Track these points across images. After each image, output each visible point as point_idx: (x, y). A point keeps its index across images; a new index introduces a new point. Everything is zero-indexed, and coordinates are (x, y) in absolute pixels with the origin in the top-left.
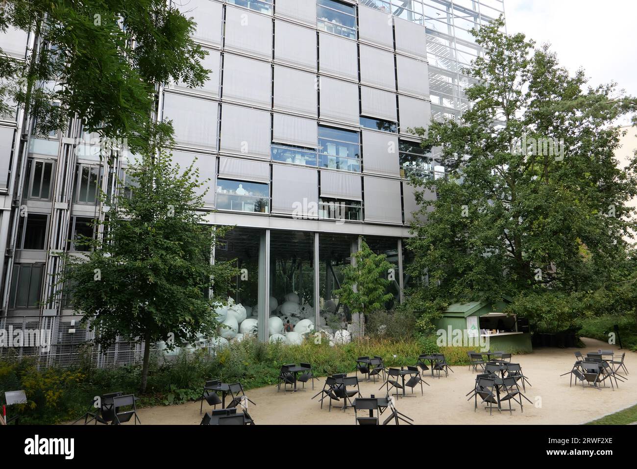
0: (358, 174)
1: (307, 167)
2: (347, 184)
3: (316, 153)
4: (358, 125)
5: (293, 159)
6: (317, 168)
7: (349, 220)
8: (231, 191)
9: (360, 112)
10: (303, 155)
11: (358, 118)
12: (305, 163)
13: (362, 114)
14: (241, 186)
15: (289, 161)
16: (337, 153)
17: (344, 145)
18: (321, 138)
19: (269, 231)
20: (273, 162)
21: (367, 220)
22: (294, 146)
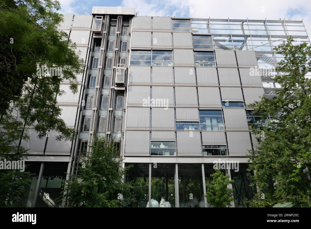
0: (223, 131)
1: (195, 131)
2: (217, 137)
3: (199, 124)
4: (221, 106)
5: (188, 128)
6: (200, 131)
7: (221, 156)
8: (157, 146)
9: (221, 100)
10: (193, 125)
11: (221, 103)
12: (194, 129)
13: (222, 101)
14: (162, 144)
15: (185, 129)
16: (211, 122)
17: (215, 117)
18: (201, 116)
19: (177, 164)
20: (177, 131)
21: (230, 155)
22: (189, 122)
